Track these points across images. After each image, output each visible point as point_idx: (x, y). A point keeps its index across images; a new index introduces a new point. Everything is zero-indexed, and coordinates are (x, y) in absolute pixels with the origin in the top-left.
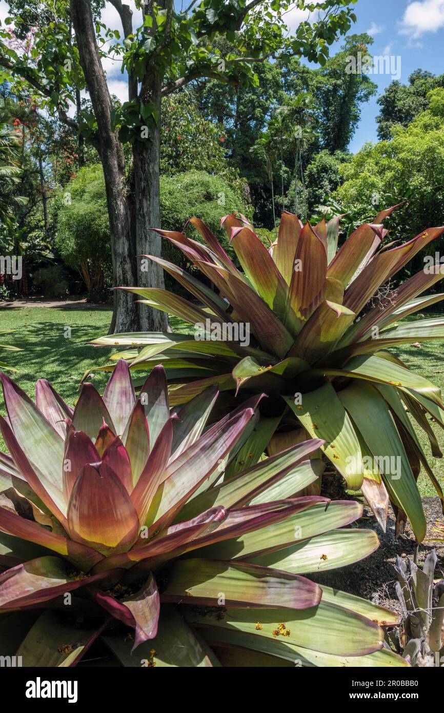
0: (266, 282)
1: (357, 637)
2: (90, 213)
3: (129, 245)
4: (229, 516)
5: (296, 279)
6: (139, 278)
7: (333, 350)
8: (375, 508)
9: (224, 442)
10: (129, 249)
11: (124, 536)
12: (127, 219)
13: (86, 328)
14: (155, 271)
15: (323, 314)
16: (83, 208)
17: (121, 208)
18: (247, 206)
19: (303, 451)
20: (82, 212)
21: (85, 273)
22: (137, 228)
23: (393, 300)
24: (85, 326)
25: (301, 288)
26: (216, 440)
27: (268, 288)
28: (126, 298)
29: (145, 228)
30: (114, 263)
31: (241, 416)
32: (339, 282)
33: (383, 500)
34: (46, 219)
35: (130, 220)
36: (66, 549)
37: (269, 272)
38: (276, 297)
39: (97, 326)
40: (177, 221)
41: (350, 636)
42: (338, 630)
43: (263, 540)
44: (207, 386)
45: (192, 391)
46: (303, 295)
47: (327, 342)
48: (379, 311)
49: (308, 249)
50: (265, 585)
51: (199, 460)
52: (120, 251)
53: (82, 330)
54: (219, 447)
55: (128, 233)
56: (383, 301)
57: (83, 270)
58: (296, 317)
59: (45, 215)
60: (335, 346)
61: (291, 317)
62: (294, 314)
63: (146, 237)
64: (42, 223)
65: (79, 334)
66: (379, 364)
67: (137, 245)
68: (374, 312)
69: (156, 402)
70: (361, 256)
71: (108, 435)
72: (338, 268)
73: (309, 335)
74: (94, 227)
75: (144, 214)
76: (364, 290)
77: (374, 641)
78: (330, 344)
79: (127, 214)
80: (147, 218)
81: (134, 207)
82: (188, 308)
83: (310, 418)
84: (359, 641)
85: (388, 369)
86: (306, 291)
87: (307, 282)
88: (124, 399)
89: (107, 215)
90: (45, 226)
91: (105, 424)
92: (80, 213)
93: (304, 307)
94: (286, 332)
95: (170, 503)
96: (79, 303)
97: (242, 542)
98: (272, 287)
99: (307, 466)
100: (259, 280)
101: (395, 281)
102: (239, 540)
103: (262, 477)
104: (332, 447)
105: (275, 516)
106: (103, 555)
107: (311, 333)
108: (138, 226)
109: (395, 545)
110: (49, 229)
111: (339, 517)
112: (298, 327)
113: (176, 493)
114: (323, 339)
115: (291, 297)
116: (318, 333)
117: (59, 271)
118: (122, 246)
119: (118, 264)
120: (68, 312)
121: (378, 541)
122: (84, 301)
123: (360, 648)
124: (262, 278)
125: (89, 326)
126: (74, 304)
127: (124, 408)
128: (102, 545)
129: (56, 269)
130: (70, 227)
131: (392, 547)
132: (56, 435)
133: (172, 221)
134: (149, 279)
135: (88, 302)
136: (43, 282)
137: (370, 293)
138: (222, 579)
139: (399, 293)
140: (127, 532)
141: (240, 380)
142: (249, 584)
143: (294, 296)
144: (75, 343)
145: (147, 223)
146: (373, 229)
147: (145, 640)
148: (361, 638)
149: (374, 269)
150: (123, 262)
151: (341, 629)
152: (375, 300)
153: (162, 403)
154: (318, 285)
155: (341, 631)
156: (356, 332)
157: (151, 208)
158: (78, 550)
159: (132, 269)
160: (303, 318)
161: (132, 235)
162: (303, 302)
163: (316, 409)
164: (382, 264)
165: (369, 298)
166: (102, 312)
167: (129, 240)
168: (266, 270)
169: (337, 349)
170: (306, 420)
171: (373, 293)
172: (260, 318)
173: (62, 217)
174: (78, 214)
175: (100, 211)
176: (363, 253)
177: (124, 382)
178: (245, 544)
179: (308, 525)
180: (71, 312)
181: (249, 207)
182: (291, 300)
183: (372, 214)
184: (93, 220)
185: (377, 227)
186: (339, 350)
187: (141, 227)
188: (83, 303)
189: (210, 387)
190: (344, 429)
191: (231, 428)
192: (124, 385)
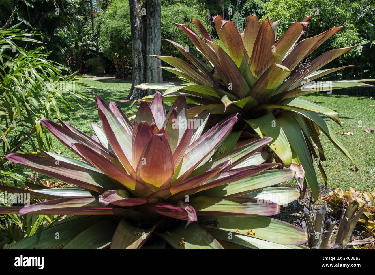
0: (237, 55)
1: (293, 236)
2: (119, 26)
3: (143, 45)
4: (221, 175)
5: (255, 53)
6: (147, 64)
7: (272, 95)
8: (297, 177)
9: (219, 135)
10: (142, 47)
11: (165, 181)
12: (141, 30)
13: (116, 92)
14: (156, 60)
15: (271, 72)
16: (114, 23)
17: (138, 23)
18: (208, 26)
19: (261, 144)
20: (114, 26)
21: (115, 61)
22: (147, 35)
23: (308, 68)
24: (115, 91)
25: (257, 59)
26: (214, 134)
27: (238, 58)
28: (140, 75)
29: (152, 35)
30: (133, 55)
31: (230, 121)
32: (280, 55)
33: (301, 174)
34: (93, 30)
35: (143, 30)
36: (135, 186)
37: (240, 49)
38: (242, 64)
39: (122, 91)
40: (168, 33)
41: (289, 236)
42: (282, 233)
43: (238, 189)
44: (204, 109)
45: (197, 111)
46: (258, 63)
47: (271, 89)
48: (299, 75)
49: (264, 35)
50: (245, 206)
51: (204, 145)
52: (137, 48)
53: (114, 93)
54: (216, 138)
55: (142, 38)
56: (303, 68)
57: (114, 60)
58: (252, 76)
59: (93, 27)
60: (273, 94)
61: (249, 76)
62: (251, 74)
63: (152, 41)
64: (91, 32)
65: (112, 95)
66: (300, 102)
67: (147, 45)
68: (297, 75)
69: (180, 114)
70: (292, 42)
71: (155, 130)
72: (278, 48)
73: (261, 85)
74: (121, 35)
75: (151, 27)
76: (293, 61)
77: (303, 238)
78: (271, 91)
79: (141, 27)
80: (153, 30)
81: (146, 24)
82: (191, 69)
83: (260, 130)
84: (294, 238)
85: (306, 104)
86: (260, 60)
87: (261, 55)
88: (159, 114)
89: (130, 28)
90: (93, 33)
91: (153, 123)
92: (113, 27)
93: (258, 70)
94: (246, 84)
95: (187, 168)
96: (111, 78)
97: (226, 190)
98: (240, 58)
99: (259, 155)
100: (233, 53)
101: (310, 58)
102: (224, 189)
103: (237, 157)
104: (274, 145)
105: (250, 172)
106: (152, 192)
107: (262, 84)
108: (147, 34)
109: (295, 207)
110: (95, 35)
111: (283, 177)
112: (253, 82)
113: (190, 163)
114: (268, 88)
115: (251, 64)
116: (266, 84)
117: (100, 60)
118: (138, 45)
119: (136, 55)
120: (105, 83)
121: (299, 194)
122: (114, 77)
123: (295, 241)
124: (235, 52)
125: (117, 91)
126: (108, 79)
127: (159, 118)
128: (153, 185)
129: (98, 58)
130: (107, 34)
131: (294, 208)
132: (123, 130)
133: (166, 33)
134: (153, 65)
135: (117, 78)
136: (91, 66)
137: (296, 64)
138: (219, 205)
139: (312, 65)
140: (167, 179)
141: (227, 104)
142: (235, 206)
143: (253, 63)
144: (110, 99)
145: (153, 32)
146: (302, 25)
147: (193, 221)
148: (295, 237)
149: (301, 49)
150: (139, 55)
151: (283, 232)
152: (298, 68)
153: (183, 115)
154: (267, 57)
155: (284, 233)
156: (285, 87)
157: (156, 24)
158: (141, 187)
159: (144, 59)
160: (256, 77)
161: (144, 39)
162: (257, 67)
163: (263, 126)
164: (305, 46)
165: (294, 67)
166: (124, 84)
167: (142, 42)
168: (238, 47)
169: (275, 95)
170: (258, 131)
171: (297, 64)
172: (233, 75)
173: (103, 29)
174: (112, 28)
175: (125, 26)
176: (294, 40)
177: (159, 104)
178: (228, 191)
179: (263, 182)
180: (107, 83)
181: (210, 27)
182: (250, 66)
183: (281, 33)
184: (121, 31)
185: (304, 24)
186: (276, 95)
187: (150, 35)
188: (113, 79)
189: (205, 111)
190: (280, 136)
191: (223, 128)
192: (159, 106)
